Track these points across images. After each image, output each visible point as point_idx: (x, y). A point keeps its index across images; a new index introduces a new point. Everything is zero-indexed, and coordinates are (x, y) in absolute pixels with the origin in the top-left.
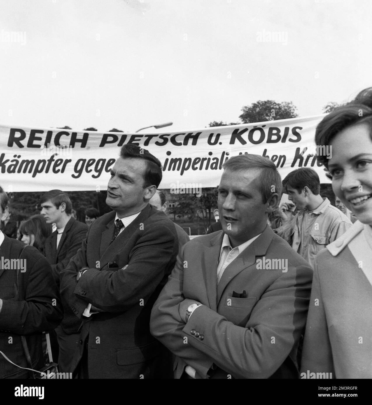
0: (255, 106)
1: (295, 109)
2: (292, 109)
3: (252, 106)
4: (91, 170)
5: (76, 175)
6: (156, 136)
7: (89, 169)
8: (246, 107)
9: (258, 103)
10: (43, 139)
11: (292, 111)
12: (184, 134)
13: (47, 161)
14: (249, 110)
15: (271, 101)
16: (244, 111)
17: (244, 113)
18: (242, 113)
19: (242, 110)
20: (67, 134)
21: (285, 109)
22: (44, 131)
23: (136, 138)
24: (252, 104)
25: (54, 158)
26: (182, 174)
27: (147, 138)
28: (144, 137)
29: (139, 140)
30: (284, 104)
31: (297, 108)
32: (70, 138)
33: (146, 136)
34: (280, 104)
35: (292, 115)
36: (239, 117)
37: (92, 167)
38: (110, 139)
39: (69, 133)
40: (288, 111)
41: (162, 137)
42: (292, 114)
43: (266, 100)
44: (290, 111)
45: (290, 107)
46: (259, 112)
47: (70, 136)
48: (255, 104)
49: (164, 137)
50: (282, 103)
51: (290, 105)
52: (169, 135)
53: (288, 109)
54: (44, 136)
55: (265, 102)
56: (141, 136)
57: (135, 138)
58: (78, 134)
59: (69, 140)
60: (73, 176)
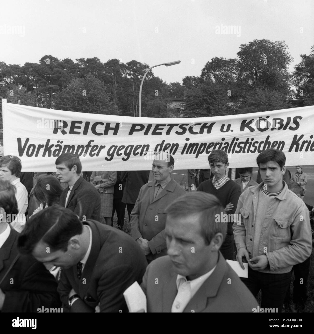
0: (252, 45)
1: (286, 48)
2: (284, 47)
3: (249, 44)
4: (121, 154)
5: (109, 158)
6: (177, 125)
7: (120, 152)
8: (244, 45)
9: (255, 41)
10: (82, 128)
11: (283, 50)
12: (200, 124)
13: (85, 146)
14: (246, 48)
15: (266, 40)
16: (242, 48)
17: (242, 50)
18: (240, 50)
19: (240, 48)
20: (102, 124)
21: (278, 47)
22: (83, 122)
23: (160, 127)
24: (249, 43)
25: (91, 144)
26: (197, 157)
27: (169, 127)
28: (166, 126)
29: (162, 129)
30: (277, 43)
31: (288, 47)
32: (105, 127)
33: (168, 125)
34: (274, 43)
35: (283, 54)
36: (237, 54)
37: (122, 151)
38: (138, 127)
39: (104, 123)
40: (280, 50)
41: (181, 126)
42: (283, 52)
43: (262, 39)
44: (282, 49)
45: (282, 46)
46: (254, 50)
47: (105, 125)
48: (251, 43)
49: (184, 126)
50: (276, 42)
51: (283, 44)
52: (187, 125)
53: (281, 48)
54: (83, 126)
55: (261, 41)
56: (164, 125)
57: (158, 127)
58: (111, 124)
59: (103, 128)
60: (106, 159)
